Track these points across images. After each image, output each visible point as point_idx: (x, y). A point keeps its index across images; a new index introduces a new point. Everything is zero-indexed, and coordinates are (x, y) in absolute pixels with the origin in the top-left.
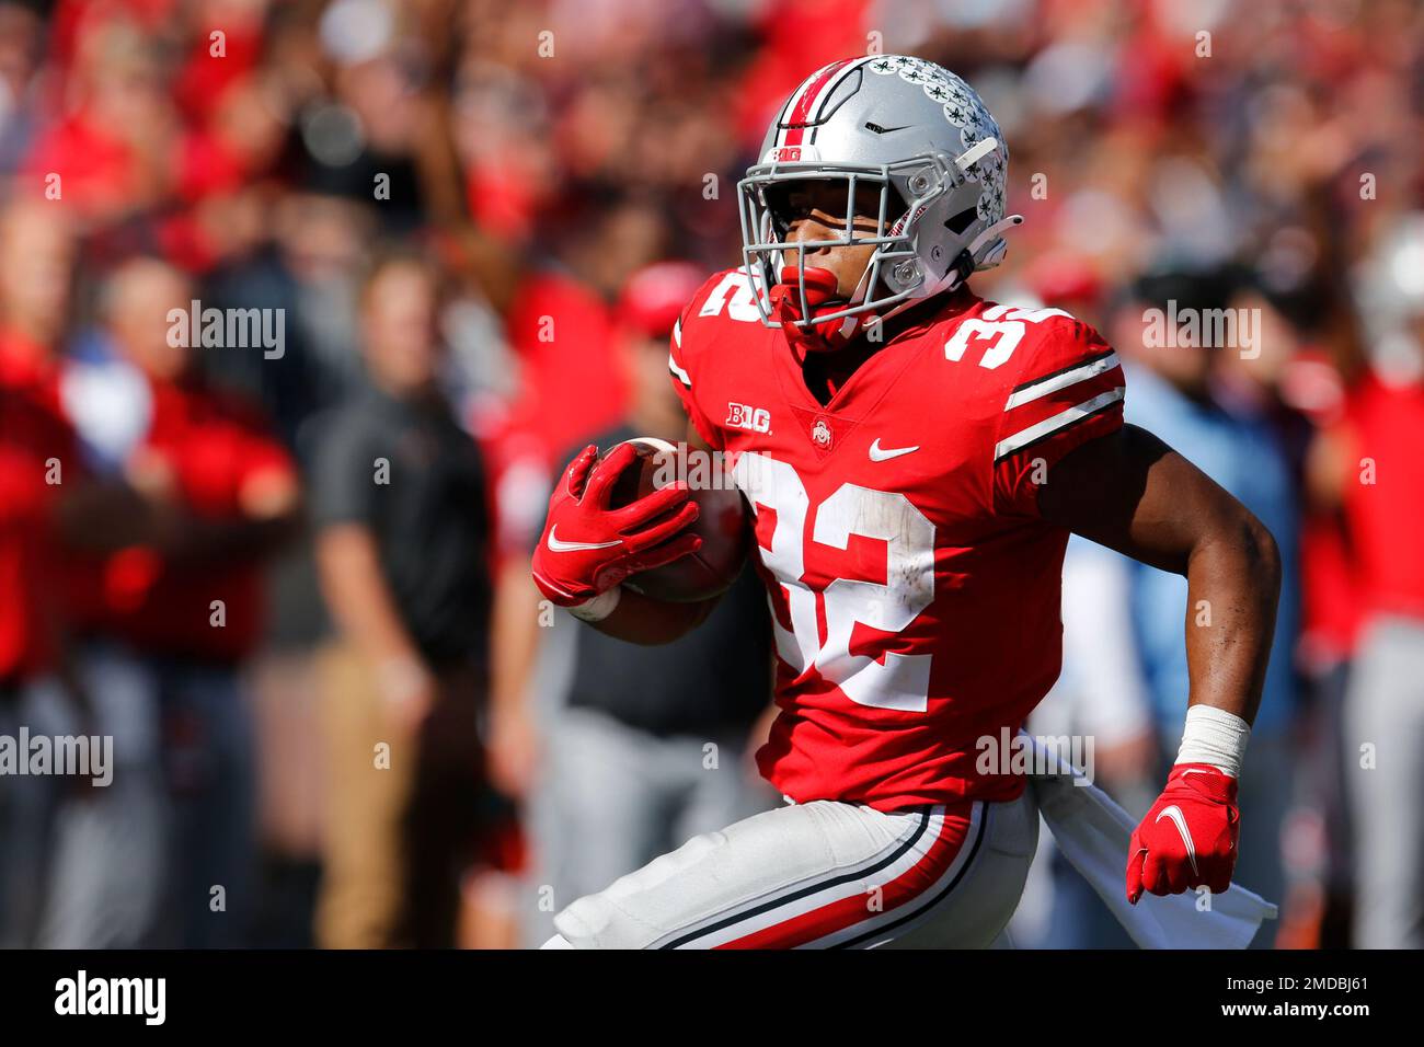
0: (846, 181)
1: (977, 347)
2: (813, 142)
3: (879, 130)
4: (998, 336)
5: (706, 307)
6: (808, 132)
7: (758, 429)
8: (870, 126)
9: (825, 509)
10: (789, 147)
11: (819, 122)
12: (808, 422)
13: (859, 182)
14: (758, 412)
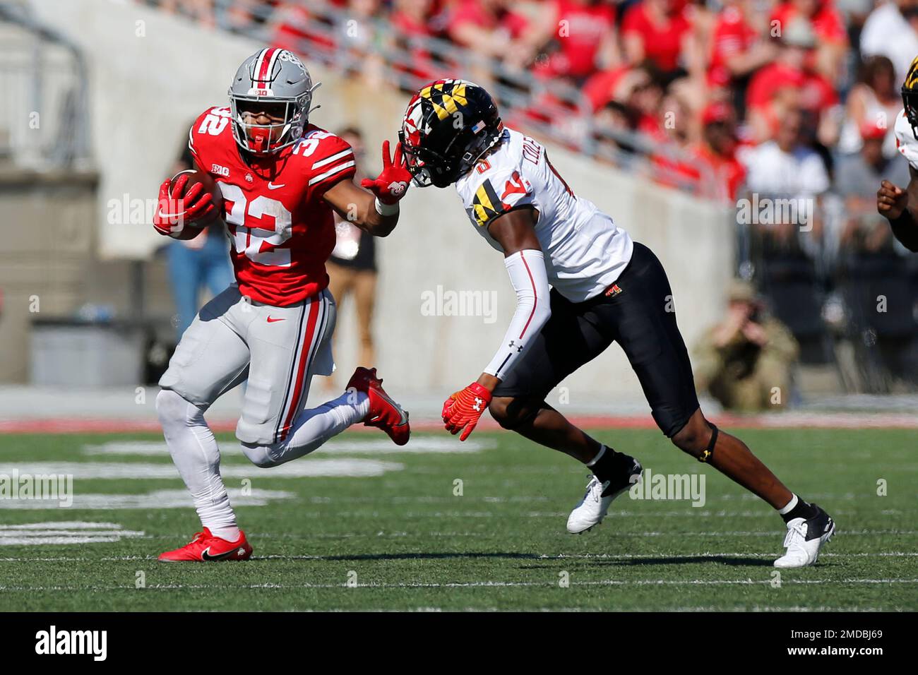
0: (286, 103)
1: (303, 150)
2: (270, 88)
3: (291, 83)
4: (309, 145)
5: (200, 129)
6: (267, 84)
7: (224, 174)
8: (288, 82)
9: (253, 204)
10: (262, 90)
11: (271, 81)
12: (244, 174)
13: (290, 104)
14: (224, 168)
